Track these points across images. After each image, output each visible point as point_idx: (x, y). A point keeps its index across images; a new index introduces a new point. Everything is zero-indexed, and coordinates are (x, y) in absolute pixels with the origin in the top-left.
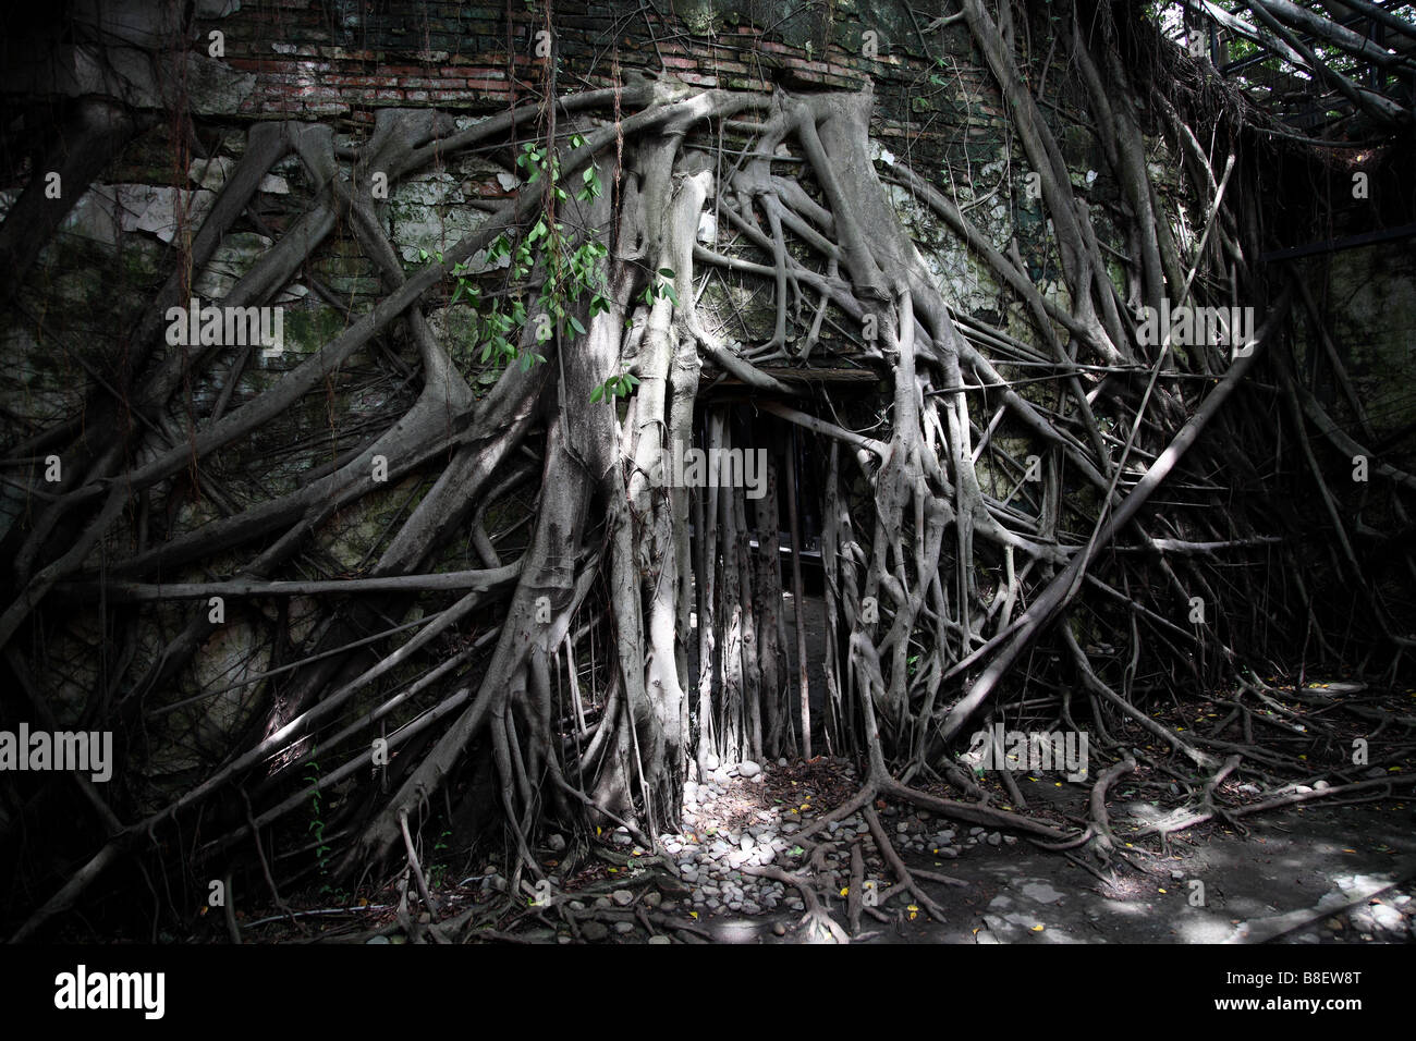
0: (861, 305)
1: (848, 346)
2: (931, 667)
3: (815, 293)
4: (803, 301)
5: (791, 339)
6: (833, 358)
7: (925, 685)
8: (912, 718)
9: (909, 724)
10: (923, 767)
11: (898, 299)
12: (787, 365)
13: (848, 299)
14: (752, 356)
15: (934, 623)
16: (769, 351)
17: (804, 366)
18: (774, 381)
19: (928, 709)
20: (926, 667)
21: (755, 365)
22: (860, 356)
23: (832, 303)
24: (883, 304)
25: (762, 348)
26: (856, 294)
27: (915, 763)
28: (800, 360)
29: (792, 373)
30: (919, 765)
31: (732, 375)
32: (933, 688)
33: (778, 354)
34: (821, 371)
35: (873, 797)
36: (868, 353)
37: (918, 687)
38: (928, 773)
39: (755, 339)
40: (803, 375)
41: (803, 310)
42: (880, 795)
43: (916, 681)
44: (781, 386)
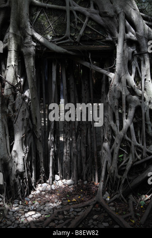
0: (102, 19)
1: (99, 36)
2: (128, 159)
3: (83, 16)
4: (78, 20)
5: (73, 35)
6: (92, 41)
7: (125, 166)
8: (119, 177)
9: (118, 179)
10: (120, 196)
11: (118, 15)
12: (72, 44)
13: (97, 17)
14: (57, 42)
15: (130, 143)
16: (64, 39)
17: (79, 45)
18: (65, 50)
19: (125, 175)
20: (127, 159)
21: (58, 45)
22: (104, 40)
23: (90, 19)
24: (111, 18)
25: (61, 38)
26: (100, 15)
27: (117, 194)
28: (76, 42)
29: (74, 47)
30: (119, 195)
31: (48, 49)
32: (128, 168)
33: (68, 40)
34: (86, 46)
35: (94, 203)
36: (107, 39)
37: (123, 166)
38: (122, 199)
39: (58, 35)
40: (78, 48)
41: (78, 23)
42: (97, 203)
43: (122, 164)
44: (69, 52)
